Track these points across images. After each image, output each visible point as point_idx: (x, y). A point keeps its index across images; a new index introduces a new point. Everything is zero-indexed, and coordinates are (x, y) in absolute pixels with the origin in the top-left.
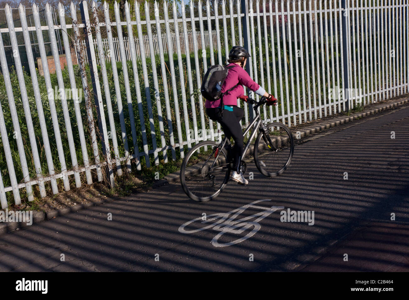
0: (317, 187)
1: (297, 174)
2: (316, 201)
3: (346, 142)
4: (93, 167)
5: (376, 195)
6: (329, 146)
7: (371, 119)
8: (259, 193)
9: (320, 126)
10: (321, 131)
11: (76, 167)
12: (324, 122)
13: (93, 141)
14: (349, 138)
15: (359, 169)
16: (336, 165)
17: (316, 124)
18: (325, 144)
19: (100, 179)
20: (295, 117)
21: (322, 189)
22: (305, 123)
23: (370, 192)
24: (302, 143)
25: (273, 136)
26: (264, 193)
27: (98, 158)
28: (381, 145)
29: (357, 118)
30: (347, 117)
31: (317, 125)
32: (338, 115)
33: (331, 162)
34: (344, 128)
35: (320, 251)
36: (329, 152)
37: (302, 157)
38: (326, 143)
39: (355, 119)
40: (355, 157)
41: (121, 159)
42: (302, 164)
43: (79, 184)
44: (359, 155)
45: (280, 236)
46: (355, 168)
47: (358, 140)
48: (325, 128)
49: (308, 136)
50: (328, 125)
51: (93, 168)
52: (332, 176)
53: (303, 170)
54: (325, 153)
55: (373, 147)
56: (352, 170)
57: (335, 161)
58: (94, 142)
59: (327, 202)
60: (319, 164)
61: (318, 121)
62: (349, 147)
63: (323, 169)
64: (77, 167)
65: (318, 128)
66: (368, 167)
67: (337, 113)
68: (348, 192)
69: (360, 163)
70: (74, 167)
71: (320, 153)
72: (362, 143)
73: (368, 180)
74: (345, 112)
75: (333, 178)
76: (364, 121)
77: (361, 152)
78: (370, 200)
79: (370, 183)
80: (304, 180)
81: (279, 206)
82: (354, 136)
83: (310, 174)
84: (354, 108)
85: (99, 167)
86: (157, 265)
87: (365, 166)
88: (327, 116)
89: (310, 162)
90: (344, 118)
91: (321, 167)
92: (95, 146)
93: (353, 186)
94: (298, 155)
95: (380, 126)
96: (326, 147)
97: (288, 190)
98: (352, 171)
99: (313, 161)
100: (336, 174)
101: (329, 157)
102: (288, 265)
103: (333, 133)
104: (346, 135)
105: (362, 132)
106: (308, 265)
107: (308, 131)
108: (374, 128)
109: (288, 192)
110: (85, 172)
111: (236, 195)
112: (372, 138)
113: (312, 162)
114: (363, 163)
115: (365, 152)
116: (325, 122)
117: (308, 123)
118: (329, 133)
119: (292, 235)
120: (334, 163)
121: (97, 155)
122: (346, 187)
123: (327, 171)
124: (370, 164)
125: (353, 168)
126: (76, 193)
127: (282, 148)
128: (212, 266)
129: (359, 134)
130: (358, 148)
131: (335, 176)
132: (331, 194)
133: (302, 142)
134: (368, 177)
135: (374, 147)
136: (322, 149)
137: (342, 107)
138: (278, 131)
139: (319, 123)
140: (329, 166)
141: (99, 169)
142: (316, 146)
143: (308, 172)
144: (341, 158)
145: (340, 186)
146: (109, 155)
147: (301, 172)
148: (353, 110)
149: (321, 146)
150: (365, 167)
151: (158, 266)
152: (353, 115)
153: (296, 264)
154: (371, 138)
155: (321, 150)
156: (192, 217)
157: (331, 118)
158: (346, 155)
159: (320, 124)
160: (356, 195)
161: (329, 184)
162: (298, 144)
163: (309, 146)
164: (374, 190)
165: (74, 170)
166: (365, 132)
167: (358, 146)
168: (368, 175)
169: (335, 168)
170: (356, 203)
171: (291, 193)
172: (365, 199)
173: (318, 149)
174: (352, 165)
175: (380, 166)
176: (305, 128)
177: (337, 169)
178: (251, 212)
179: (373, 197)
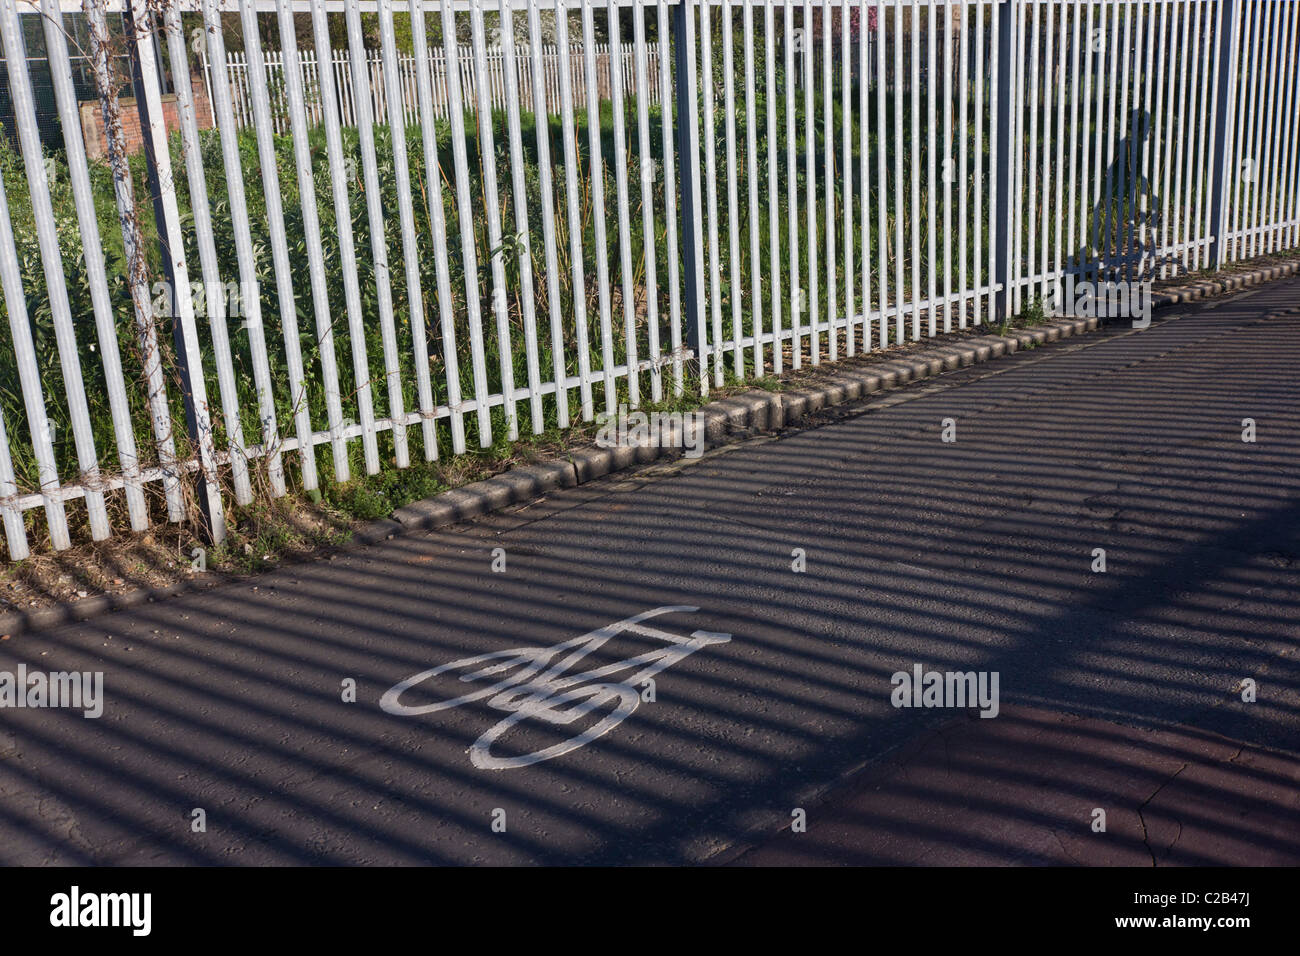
0: (853, 568)
1: (801, 520)
2: (836, 617)
3: (978, 423)
4: (153, 475)
5: (1025, 607)
6: (923, 431)
7: (1070, 350)
8: (671, 582)
9: (912, 364)
10: (912, 382)
11: (91, 474)
12: (925, 353)
13: (151, 392)
14: (989, 408)
15: (995, 513)
16: (927, 497)
17: (899, 358)
18: (913, 425)
19: (176, 516)
20: (833, 335)
21: (866, 578)
22: (868, 354)
23: (1007, 593)
24: (846, 418)
25: (757, 391)
26: (685, 584)
27: (168, 447)
28: (1078, 436)
29: (1028, 345)
30: (998, 338)
31: (901, 362)
32: (970, 332)
33: (914, 485)
34: (983, 374)
35: (804, 798)
36: (918, 451)
37: (832, 464)
38: (915, 421)
39: (1022, 345)
40: (992, 471)
41: (250, 453)
42: (825, 488)
43: (100, 526)
44: (1006, 467)
45: (691, 737)
46: (983, 511)
47: (1014, 417)
48: (928, 371)
49: (869, 395)
50: (936, 363)
51: (154, 478)
52: (907, 533)
53: (825, 510)
54: (905, 455)
55: (1051, 443)
56: (973, 516)
57: (927, 482)
58: (155, 395)
59: (869, 624)
60: (878, 491)
61: (909, 347)
62: (981, 437)
63: (885, 510)
64: (95, 474)
65: (904, 372)
66: (1023, 510)
67: (968, 325)
68: (943, 590)
69: (1002, 494)
70: (86, 473)
71: (889, 454)
72: (1023, 428)
73: (1012, 555)
74: (996, 322)
75: (909, 540)
76: (1047, 357)
77: (1013, 458)
78: (1003, 622)
79: (1017, 562)
80: (820, 544)
81: (716, 631)
82: (1005, 402)
83: (842, 525)
84: (1022, 312)
85: (173, 474)
86: (272, 829)
87: (1013, 503)
88: (938, 333)
89: (853, 485)
90: (988, 342)
91: (881, 503)
92: (160, 406)
93: (964, 570)
94: (822, 457)
95: (1092, 374)
96: (913, 434)
97: (762, 576)
98: (971, 521)
99: (862, 481)
100: (920, 529)
101: (912, 470)
102: (691, 845)
103: (948, 390)
104: (982, 398)
105: (1031, 390)
106: (750, 849)
107: (872, 381)
108: (1069, 381)
109: (757, 584)
110: (122, 492)
111: (597, 586)
112: (1058, 411)
113: (859, 485)
114: (1009, 496)
115: (1025, 459)
116: (929, 353)
117: (876, 355)
118: (934, 389)
119: (729, 737)
120: (923, 491)
121: (166, 436)
122: (939, 574)
123: (894, 518)
124: (1031, 499)
125: (974, 510)
126: (93, 556)
127: (783, 431)
128: (447, 838)
129: (1021, 396)
130: (1007, 444)
131: (916, 535)
132: (887, 597)
133: (846, 415)
134: (1016, 544)
135: (1057, 443)
136: (898, 441)
137: (985, 308)
138: (777, 377)
139: (908, 357)
140: (907, 500)
141: (172, 482)
142: (882, 431)
143: (838, 517)
144: (950, 474)
145: (922, 571)
146: (206, 439)
147: (817, 515)
148: (1019, 317)
149: (899, 432)
150: (1014, 509)
151: (274, 831)
152: (1018, 333)
153: (716, 843)
154: (1053, 411)
155: (894, 445)
156: (437, 656)
157: (947, 340)
158: (967, 464)
159: (913, 357)
160: (965, 603)
161: (891, 559)
162: (833, 419)
163: (863, 430)
164: (1022, 588)
165: (85, 485)
166: (1042, 391)
167: (1008, 435)
168: (1017, 535)
169: (923, 508)
170: (956, 630)
171: (766, 585)
172: (990, 619)
173: (887, 440)
174: (975, 498)
175: (1058, 508)
176: (864, 369)
177: (929, 509)
178: (626, 648)
179: (1014, 614)
